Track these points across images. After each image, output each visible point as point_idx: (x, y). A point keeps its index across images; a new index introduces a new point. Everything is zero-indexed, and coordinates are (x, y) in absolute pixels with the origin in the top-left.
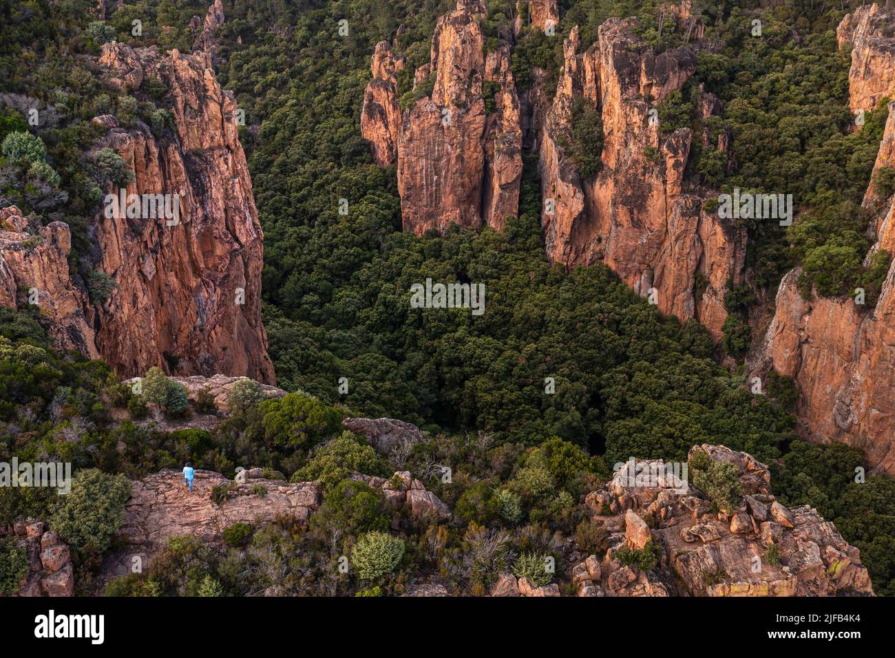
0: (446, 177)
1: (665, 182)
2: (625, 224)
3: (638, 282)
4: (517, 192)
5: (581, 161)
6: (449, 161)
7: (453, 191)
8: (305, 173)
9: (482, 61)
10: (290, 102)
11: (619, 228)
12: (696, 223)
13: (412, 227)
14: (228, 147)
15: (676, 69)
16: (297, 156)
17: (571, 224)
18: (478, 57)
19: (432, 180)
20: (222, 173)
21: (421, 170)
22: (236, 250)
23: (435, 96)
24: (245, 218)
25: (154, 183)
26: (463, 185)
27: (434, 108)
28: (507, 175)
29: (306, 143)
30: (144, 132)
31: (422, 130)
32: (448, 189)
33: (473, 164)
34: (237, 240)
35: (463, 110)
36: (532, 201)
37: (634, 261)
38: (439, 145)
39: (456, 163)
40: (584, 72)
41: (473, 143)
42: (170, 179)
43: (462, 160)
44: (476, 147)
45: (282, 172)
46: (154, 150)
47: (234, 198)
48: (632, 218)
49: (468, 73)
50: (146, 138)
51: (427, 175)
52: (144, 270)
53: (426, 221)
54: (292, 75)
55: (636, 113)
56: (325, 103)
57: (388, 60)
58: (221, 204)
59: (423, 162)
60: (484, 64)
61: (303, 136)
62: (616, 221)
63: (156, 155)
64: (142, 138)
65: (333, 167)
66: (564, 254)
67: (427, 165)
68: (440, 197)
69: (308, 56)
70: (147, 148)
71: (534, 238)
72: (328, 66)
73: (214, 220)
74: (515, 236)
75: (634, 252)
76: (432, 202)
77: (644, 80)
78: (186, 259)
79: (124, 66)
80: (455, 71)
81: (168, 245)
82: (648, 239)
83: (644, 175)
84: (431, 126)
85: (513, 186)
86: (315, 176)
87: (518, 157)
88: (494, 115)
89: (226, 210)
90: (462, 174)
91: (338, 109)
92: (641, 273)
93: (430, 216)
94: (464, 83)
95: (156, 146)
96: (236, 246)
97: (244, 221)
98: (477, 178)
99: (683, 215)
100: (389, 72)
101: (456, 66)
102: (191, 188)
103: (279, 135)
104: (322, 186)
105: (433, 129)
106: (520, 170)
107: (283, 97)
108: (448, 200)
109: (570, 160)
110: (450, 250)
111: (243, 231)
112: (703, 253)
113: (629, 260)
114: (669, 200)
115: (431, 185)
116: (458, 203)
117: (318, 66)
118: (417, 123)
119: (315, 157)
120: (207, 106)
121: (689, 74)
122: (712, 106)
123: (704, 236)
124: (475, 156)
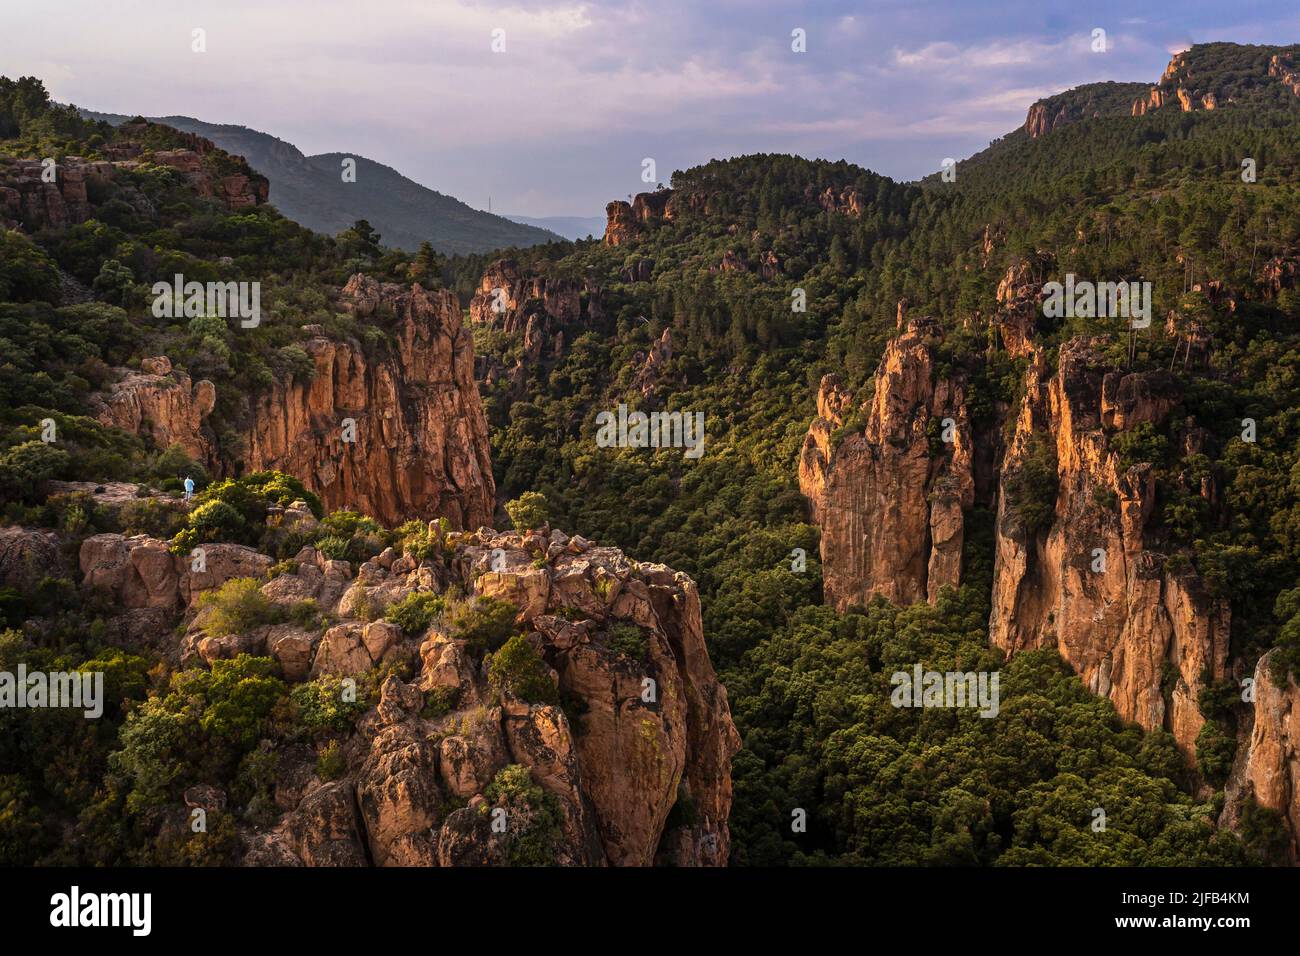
0: (878, 538)
1: (1121, 535)
2: (1076, 592)
3: (1095, 676)
4: (958, 555)
5: (1029, 510)
6: (882, 515)
7: (886, 555)
8: (720, 532)
9: (930, 391)
10: (725, 451)
11: (1069, 598)
12: (1158, 589)
13: (834, 602)
14: (456, 384)
15: (1148, 393)
16: (716, 512)
17: (1014, 593)
18: (924, 385)
19: (860, 540)
20: (445, 408)
21: (847, 526)
22: (450, 492)
23: (868, 432)
24: (468, 461)
25: (356, 398)
26: (899, 548)
27: (865, 446)
28: (943, 530)
29: (731, 497)
30: (352, 345)
31: (849, 474)
32: (880, 553)
33: (913, 521)
34: (453, 482)
35: (900, 451)
36: (978, 569)
37: (1091, 647)
38: (869, 494)
39: (890, 517)
40: (1050, 402)
41: (913, 493)
42: (376, 397)
43: (899, 514)
44: (917, 499)
45: (694, 531)
46: (361, 365)
47: (456, 436)
48: (1084, 585)
49: (910, 405)
50: (353, 352)
51: (854, 533)
52: (320, 475)
53: (851, 595)
54: (737, 421)
55: (1091, 447)
56: (765, 451)
57: (832, 396)
58: (439, 440)
59: (849, 516)
60: (933, 396)
61: (728, 490)
62: (1066, 590)
63: (363, 371)
64: (347, 351)
65: (755, 527)
66: (1008, 638)
67: (854, 520)
68: (871, 563)
69: (761, 400)
70: (353, 362)
71: (974, 616)
72: (782, 412)
73: (426, 454)
74: (950, 611)
75: (1088, 632)
76: (860, 569)
77: (1105, 407)
78: (387, 487)
79: (362, 296)
80: (893, 401)
81: (361, 463)
82: (1106, 615)
83: (1100, 527)
84: (862, 467)
85: (952, 546)
86: (731, 536)
87: (956, 507)
88: (942, 459)
89: (445, 449)
90: (898, 533)
91: (779, 460)
92: (1100, 664)
93: (856, 588)
94: (905, 418)
95: (363, 362)
96: (450, 487)
97: (465, 463)
98: (918, 541)
99: (1139, 576)
100: (833, 410)
101: (895, 397)
102: (400, 414)
103: (702, 487)
104: (736, 548)
105: (863, 472)
106: (959, 524)
107: (718, 445)
108: (880, 567)
109: (1017, 510)
110: (866, 627)
111: (462, 473)
112: (1173, 634)
113: (1084, 644)
114: (1127, 558)
115: (860, 546)
116: (894, 573)
117: (769, 412)
118: (844, 465)
119: (738, 516)
120: (438, 339)
121: (1173, 403)
122: (1199, 443)
123: (1171, 609)
124: (915, 510)
